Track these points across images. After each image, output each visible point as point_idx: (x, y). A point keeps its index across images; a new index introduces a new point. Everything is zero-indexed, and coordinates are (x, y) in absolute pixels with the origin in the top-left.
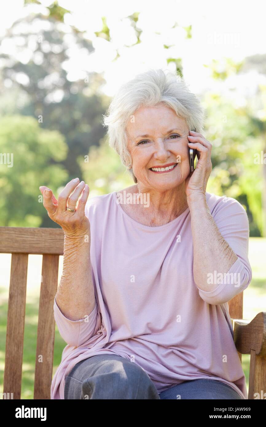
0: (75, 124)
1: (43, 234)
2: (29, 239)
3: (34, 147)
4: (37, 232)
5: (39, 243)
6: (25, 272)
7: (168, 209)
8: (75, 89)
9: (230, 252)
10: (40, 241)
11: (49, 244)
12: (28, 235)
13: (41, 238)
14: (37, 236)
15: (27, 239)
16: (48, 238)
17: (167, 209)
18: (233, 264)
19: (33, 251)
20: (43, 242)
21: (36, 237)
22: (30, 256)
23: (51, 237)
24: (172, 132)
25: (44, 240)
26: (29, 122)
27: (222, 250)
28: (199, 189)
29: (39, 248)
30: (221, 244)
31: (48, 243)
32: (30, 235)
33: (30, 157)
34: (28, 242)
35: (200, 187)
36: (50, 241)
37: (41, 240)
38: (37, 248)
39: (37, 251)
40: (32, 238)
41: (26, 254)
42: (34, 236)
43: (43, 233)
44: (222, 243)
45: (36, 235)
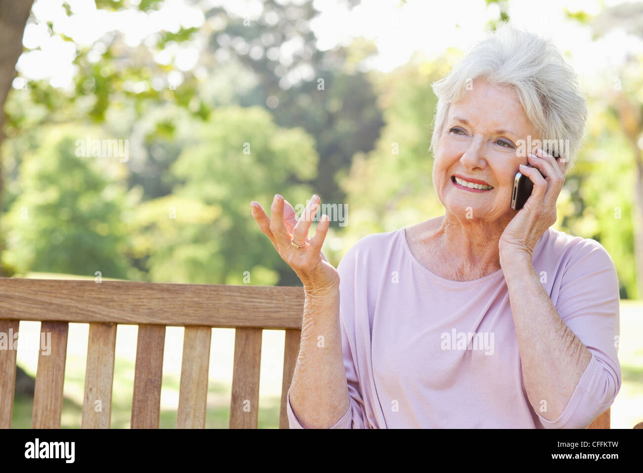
0: (331, 119)
1: (286, 297)
2: (263, 305)
3: (265, 157)
4: (276, 294)
5: (280, 312)
6: (258, 358)
7: (484, 253)
8: (329, 63)
9: (577, 350)
10: (280, 308)
11: (295, 313)
12: (262, 299)
13: (282, 302)
14: (276, 300)
15: (260, 305)
16: (294, 303)
17: (482, 253)
18: (584, 371)
19: (270, 323)
20: (286, 310)
21: (274, 302)
22: (265, 333)
23: (298, 302)
24: (503, 135)
25: (287, 306)
26: (257, 116)
27: (563, 350)
28: (518, 243)
29: (280, 319)
30: (561, 338)
31: (294, 311)
32: (265, 299)
33: (258, 174)
34: (262, 310)
35: (520, 240)
36: (296, 307)
37: (282, 306)
38: (276, 319)
39: (276, 324)
40: (267, 303)
41: (259, 329)
42: (272, 299)
43: (285, 295)
44: (563, 336)
45: (274, 298)
